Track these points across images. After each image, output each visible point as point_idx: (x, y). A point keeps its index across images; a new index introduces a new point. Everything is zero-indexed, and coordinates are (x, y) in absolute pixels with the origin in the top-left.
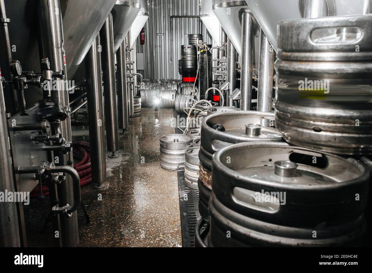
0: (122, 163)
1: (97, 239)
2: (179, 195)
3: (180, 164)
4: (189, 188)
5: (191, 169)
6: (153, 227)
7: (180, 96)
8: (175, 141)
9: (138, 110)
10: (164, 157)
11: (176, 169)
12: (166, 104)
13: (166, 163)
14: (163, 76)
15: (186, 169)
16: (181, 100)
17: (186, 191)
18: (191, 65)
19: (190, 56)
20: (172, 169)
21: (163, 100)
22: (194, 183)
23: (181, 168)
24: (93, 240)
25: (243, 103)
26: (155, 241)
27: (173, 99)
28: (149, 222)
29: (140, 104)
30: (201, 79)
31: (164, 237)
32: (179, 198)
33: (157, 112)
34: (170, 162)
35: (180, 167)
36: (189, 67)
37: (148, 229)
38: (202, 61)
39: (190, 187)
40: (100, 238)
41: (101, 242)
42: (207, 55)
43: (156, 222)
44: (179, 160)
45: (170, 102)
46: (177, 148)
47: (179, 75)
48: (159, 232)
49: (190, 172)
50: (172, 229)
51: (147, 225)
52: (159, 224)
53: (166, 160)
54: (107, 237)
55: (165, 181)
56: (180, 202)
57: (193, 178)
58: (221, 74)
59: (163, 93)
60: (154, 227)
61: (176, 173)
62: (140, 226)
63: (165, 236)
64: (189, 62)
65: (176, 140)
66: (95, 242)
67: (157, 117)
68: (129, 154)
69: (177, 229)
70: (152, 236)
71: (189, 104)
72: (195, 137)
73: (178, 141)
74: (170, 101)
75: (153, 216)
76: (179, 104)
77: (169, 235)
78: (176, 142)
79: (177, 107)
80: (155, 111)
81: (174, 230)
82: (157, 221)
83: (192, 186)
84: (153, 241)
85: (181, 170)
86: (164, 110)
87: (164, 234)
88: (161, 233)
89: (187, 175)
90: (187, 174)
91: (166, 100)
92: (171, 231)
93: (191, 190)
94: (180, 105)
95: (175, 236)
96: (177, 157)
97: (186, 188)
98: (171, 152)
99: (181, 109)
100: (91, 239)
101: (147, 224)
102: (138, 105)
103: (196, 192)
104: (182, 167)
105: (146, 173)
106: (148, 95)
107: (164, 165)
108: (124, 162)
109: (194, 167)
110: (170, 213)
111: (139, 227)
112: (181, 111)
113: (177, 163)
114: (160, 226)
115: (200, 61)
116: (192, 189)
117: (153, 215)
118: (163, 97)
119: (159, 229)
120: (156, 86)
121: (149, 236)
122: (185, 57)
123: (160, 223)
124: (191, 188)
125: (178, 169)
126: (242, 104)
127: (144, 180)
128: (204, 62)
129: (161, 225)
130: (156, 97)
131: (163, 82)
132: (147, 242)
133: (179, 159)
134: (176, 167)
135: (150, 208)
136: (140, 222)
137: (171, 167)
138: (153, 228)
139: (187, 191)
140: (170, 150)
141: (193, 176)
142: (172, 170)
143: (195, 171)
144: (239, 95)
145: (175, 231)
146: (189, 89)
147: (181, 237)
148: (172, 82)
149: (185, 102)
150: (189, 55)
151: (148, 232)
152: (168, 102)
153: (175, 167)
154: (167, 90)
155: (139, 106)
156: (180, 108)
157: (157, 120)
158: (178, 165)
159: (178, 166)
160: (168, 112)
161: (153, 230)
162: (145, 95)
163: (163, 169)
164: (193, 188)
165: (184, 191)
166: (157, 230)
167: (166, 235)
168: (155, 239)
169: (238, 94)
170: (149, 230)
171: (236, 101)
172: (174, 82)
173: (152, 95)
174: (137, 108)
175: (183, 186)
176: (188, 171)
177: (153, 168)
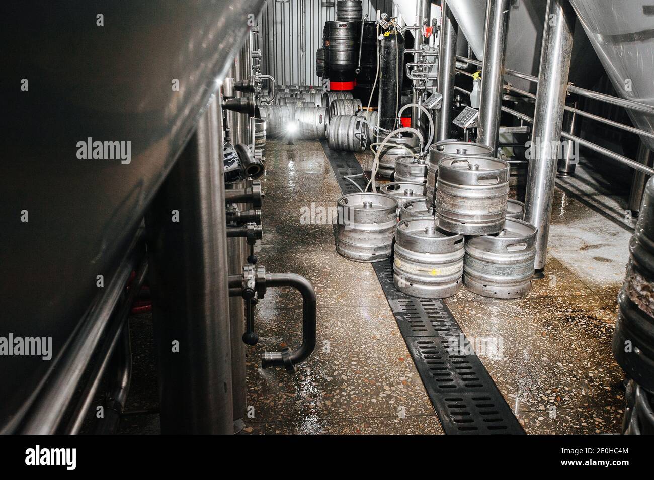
0: (263, 246)
1: (271, 396)
2: (391, 307)
3: (376, 249)
4: (405, 293)
5: (411, 261)
6: (365, 370)
7: (337, 118)
8: (365, 205)
9: (261, 144)
10: (347, 236)
11: (370, 258)
12: (306, 132)
13: (350, 246)
14: (288, 80)
15: (400, 259)
16: (340, 125)
17: (400, 300)
18: (345, 59)
19: (343, 43)
20: (363, 258)
21: (302, 124)
22: (415, 286)
23: (378, 256)
24: (262, 398)
25: (483, 135)
26: (380, 398)
27: (321, 123)
28: (355, 361)
29: (265, 133)
30: (384, 87)
31: (394, 391)
32: (393, 314)
33: (292, 148)
34: (358, 245)
35: (378, 254)
36: (342, 63)
37: (358, 375)
38: (388, 53)
39: (407, 293)
40: (274, 393)
41: (279, 401)
42: (398, 42)
43: (368, 362)
44: (375, 241)
45: (315, 130)
46: (374, 220)
47: (316, 77)
48: (380, 380)
49: (407, 265)
50: (403, 374)
51: (353, 367)
52: (374, 365)
53: (351, 242)
54: (289, 392)
55: (356, 282)
56: (397, 321)
57: (414, 277)
58: (423, 79)
59: (302, 113)
60: (368, 372)
61: (370, 265)
62: (342, 370)
63: (393, 388)
64: (342, 53)
65: (368, 204)
66: (268, 401)
67: (291, 157)
68: (269, 229)
69: (411, 375)
70: (369, 388)
71: (355, 133)
72: (401, 199)
73: (371, 205)
74: (315, 127)
75: (357, 350)
76: (336, 133)
77: (402, 386)
78: (368, 207)
79: (333, 138)
80: (288, 147)
81: (407, 377)
82: (369, 358)
83: (411, 291)
84: (374, 398)
85: (377, 260)
86: (305, 144)
87: (391, 385)
88: (384, 383)
89: (401, 270)
90: (403, 269)
91: (308, 125)
92: (402, 379)
93: (409, 298)
94: (338, 135)
95: (412, 389)
96: (372, 236)
97: (399, 293)
98: (361, 226)
99: (340, 143)
100: (259, 395)
101: (352, 365)
102: (260, 134)
103: (421, 301)
104: (381, 255)
105: (315, 266)
106: (275, 116)
107: (346, 251)
108: (267, 244)
109: (417, 256)
110: (386, 343)
111: (340, 372)
112: (341, 145)
113: (373, 246)
114: (377, 369)
115: (382, 52)
116: (411, 296)
117: (357, 348)
118: (302, 120)
119: (378, 375)
120: (285, 99)
121: (365, 389)
122: (334, 43)
123: (375, 363)
124: (408, 295)
125: (373, 257)
126: (481, 136)
127: (317, 280)
128: (392, 54)
129: (378, 367)
130: (288, 119)
131: (293, 91)
132: (364, 400)
133: (375, 239)
134: (370, 255)
135: (347, 334)
136: (338, 361)
137: (360, 254)
138: (366, 374)
139: (403, 300)
140: (361, 222)
141: (413, 272)
142: (361, 260)
143: (420, 263)
144: (476, 120)
145: (409, 378)
146: (346, 104)
147: (423, 389)
148: (310, 91)
149: (348, 130)
150: (342, 41)
151: (360, 381)
152: (312, 129)
153: (367, 255)
154: (306, 106)
155: (263, 136)
156: (338, 141)
157: (291, 165)
158: (373, 250)
159: (373, 252)
160: (313, 147)
161: (368, 377)
162: (269, 115)
163: (344, 257)
164: (414, 295)
165: (398, 300)
166: (375, 377)
167: (396, 386)
168: (378, 395)
169: (474, 117)
170: (360, 378)
171: (468, 131)
172: (314, 92)
173: (281, 115)
174: (260, 141)
175: (393, 290)
176: (403, 263)
177: (324, 256)
